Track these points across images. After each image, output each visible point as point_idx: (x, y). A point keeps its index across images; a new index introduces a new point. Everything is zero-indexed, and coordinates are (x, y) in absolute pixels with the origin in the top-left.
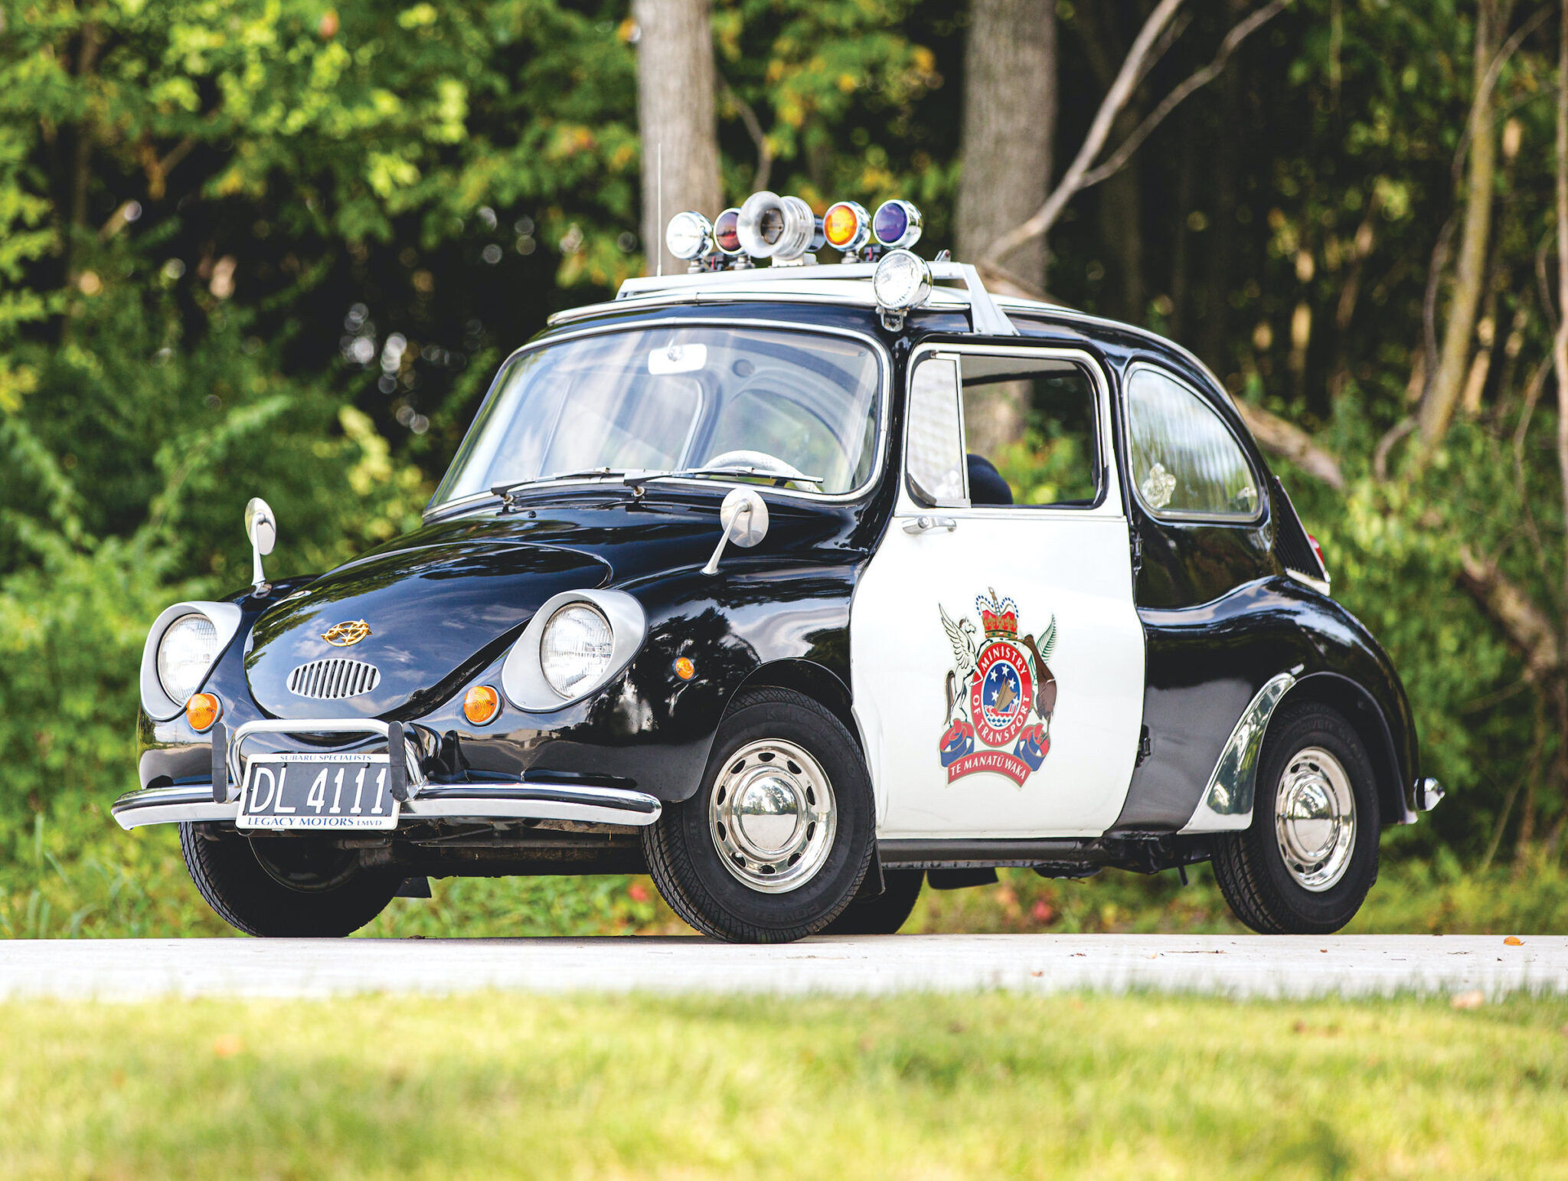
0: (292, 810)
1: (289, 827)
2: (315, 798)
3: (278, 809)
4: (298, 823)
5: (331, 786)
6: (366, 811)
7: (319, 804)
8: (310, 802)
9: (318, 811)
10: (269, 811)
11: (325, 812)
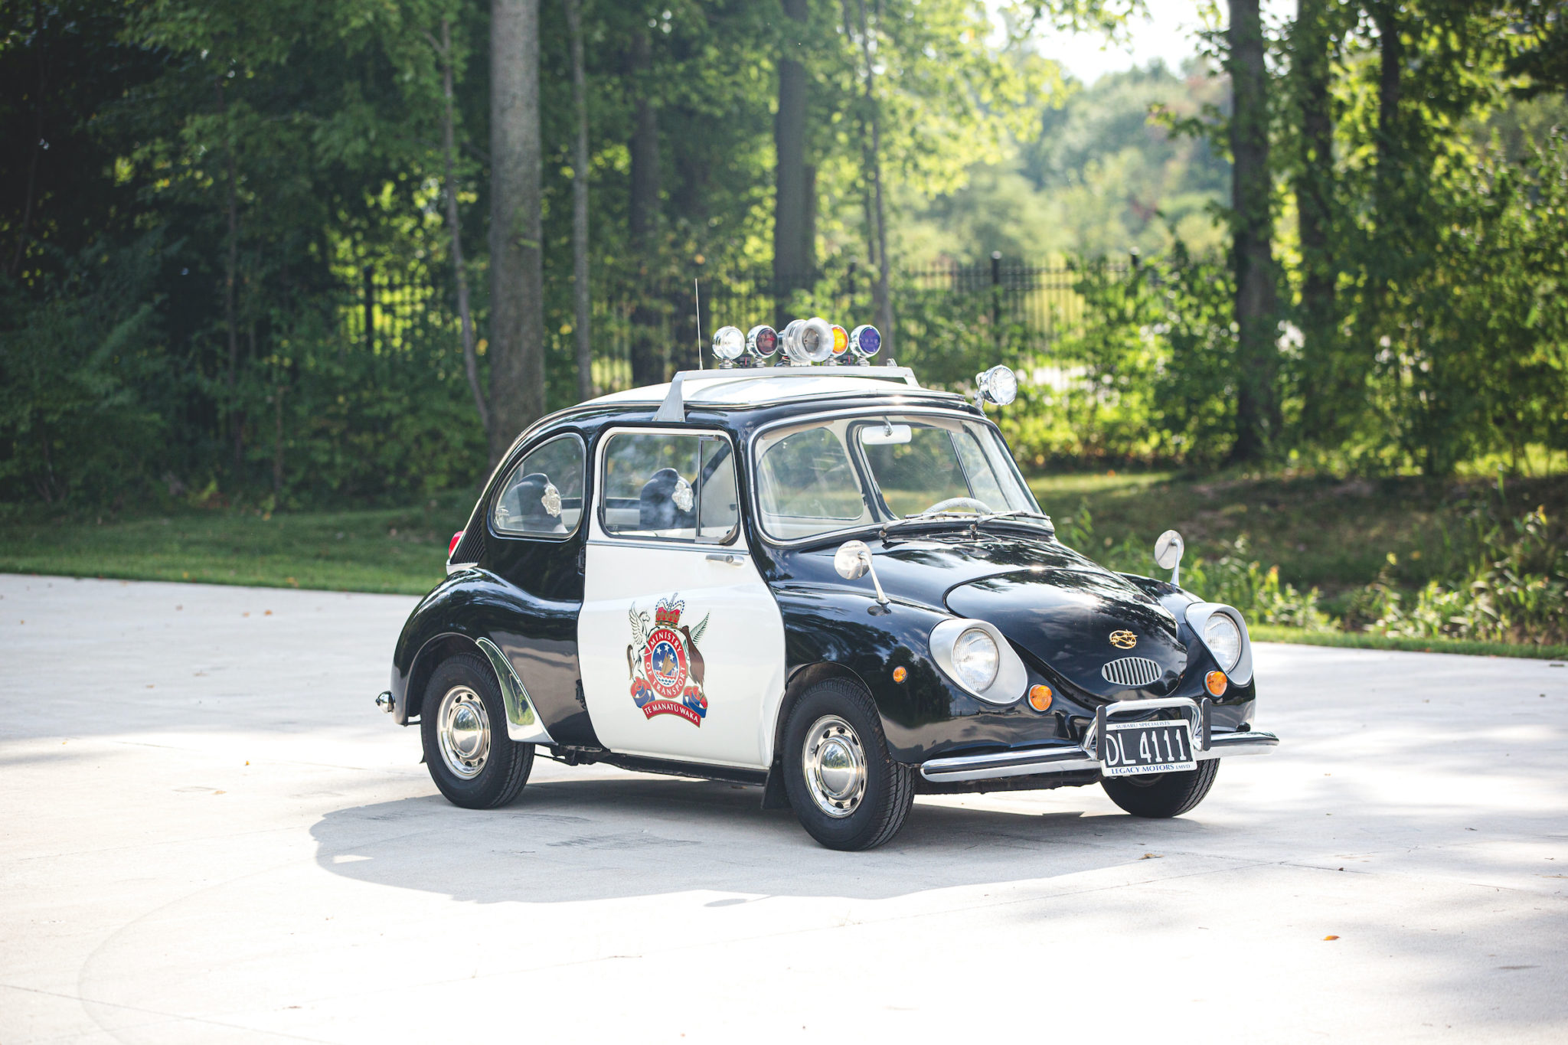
0: (1134, 762)
1: (1136, 773)
2: (1145, 752)
3: (1125, 762)
4: (1141, 770)
5: (1151, 744)
6: (1177, 760)
7: (1148, 756)
8: (1143, 756)
9: (1149, 761)
10: (1120, 764)
11: (1154, 762)
